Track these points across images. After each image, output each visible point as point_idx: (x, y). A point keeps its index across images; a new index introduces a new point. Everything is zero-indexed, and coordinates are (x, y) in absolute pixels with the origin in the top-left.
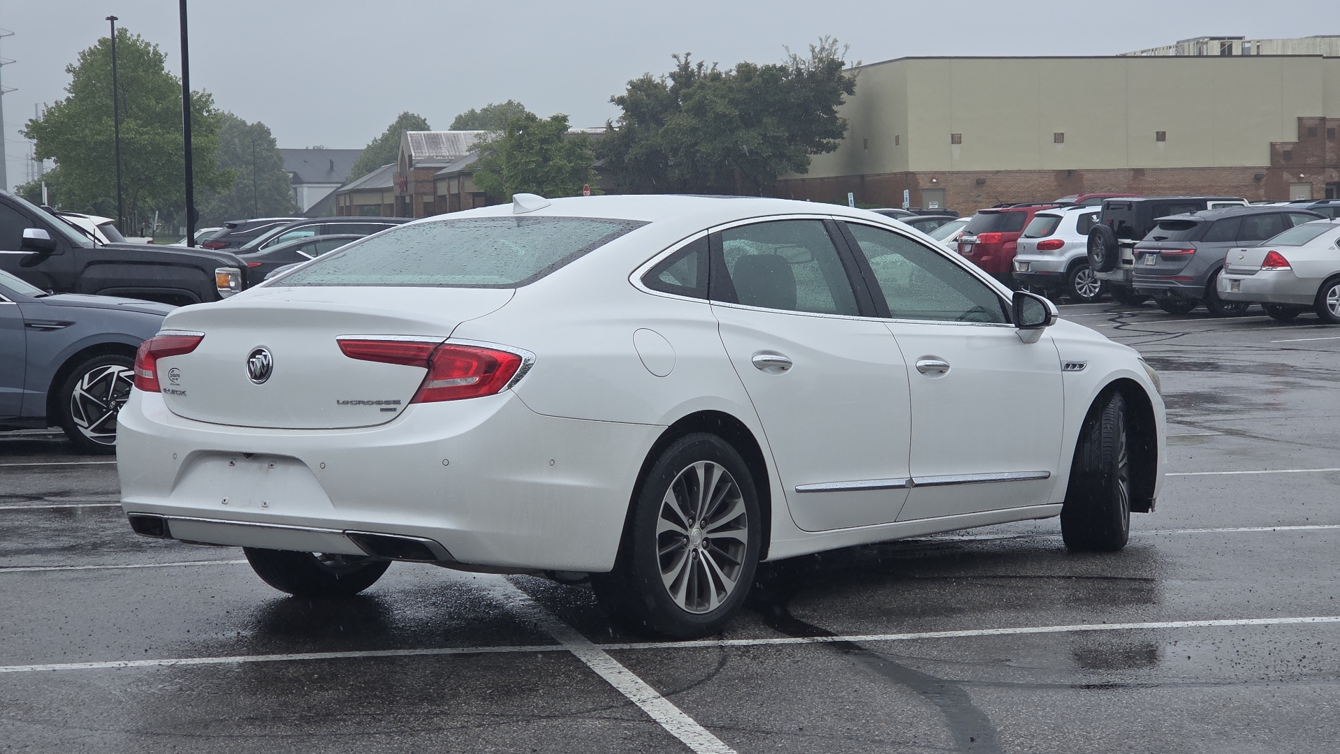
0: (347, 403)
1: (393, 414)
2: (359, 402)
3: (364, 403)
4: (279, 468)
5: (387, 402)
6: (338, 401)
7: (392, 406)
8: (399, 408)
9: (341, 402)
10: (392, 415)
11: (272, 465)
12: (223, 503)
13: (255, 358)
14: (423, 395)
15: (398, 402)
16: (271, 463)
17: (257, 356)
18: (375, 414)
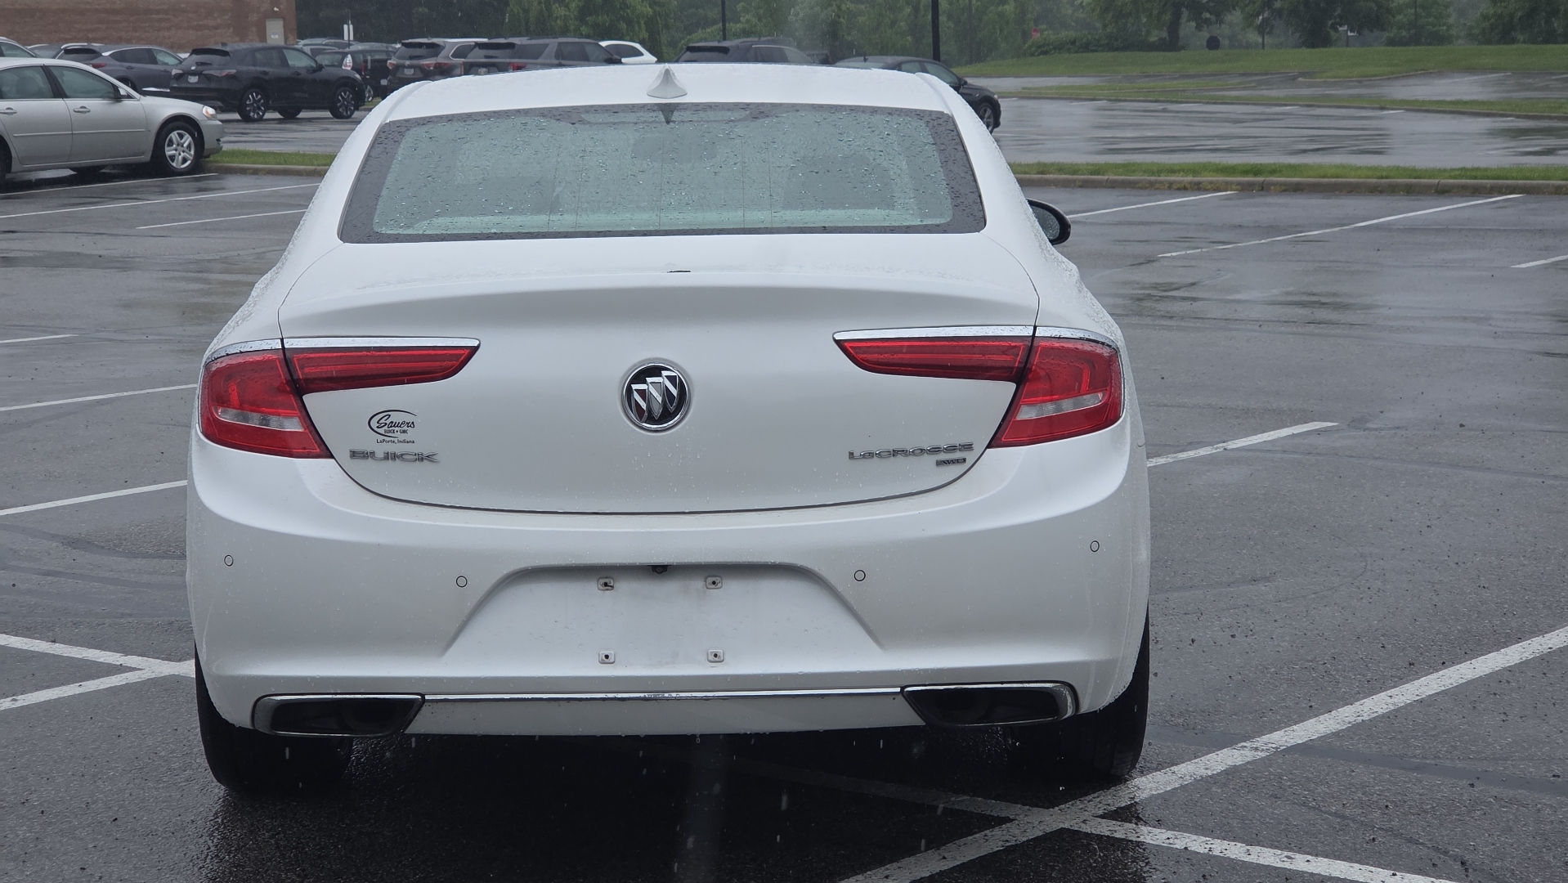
0: (870, 455)
1: (960, 469)
2: (895, 453)
3: (904, 452)
4: (733, 587)
5: (952, 449)
6: (851, 455)
7: (957, 455)
8: (970, 457)
9: (856, 454)
10: (957, 470)
11: (714, 583)
12: (602, 662)
13: (645, 382)
14: (1008, 433)
15: (968, 447)
16: (710, 580)
17: (649, 380)
18: (927, 472)
